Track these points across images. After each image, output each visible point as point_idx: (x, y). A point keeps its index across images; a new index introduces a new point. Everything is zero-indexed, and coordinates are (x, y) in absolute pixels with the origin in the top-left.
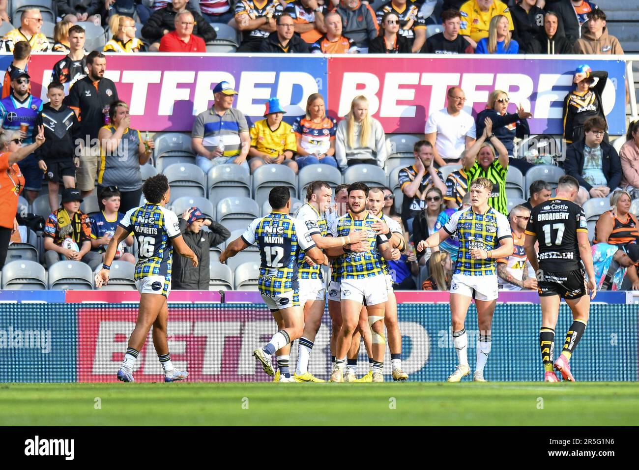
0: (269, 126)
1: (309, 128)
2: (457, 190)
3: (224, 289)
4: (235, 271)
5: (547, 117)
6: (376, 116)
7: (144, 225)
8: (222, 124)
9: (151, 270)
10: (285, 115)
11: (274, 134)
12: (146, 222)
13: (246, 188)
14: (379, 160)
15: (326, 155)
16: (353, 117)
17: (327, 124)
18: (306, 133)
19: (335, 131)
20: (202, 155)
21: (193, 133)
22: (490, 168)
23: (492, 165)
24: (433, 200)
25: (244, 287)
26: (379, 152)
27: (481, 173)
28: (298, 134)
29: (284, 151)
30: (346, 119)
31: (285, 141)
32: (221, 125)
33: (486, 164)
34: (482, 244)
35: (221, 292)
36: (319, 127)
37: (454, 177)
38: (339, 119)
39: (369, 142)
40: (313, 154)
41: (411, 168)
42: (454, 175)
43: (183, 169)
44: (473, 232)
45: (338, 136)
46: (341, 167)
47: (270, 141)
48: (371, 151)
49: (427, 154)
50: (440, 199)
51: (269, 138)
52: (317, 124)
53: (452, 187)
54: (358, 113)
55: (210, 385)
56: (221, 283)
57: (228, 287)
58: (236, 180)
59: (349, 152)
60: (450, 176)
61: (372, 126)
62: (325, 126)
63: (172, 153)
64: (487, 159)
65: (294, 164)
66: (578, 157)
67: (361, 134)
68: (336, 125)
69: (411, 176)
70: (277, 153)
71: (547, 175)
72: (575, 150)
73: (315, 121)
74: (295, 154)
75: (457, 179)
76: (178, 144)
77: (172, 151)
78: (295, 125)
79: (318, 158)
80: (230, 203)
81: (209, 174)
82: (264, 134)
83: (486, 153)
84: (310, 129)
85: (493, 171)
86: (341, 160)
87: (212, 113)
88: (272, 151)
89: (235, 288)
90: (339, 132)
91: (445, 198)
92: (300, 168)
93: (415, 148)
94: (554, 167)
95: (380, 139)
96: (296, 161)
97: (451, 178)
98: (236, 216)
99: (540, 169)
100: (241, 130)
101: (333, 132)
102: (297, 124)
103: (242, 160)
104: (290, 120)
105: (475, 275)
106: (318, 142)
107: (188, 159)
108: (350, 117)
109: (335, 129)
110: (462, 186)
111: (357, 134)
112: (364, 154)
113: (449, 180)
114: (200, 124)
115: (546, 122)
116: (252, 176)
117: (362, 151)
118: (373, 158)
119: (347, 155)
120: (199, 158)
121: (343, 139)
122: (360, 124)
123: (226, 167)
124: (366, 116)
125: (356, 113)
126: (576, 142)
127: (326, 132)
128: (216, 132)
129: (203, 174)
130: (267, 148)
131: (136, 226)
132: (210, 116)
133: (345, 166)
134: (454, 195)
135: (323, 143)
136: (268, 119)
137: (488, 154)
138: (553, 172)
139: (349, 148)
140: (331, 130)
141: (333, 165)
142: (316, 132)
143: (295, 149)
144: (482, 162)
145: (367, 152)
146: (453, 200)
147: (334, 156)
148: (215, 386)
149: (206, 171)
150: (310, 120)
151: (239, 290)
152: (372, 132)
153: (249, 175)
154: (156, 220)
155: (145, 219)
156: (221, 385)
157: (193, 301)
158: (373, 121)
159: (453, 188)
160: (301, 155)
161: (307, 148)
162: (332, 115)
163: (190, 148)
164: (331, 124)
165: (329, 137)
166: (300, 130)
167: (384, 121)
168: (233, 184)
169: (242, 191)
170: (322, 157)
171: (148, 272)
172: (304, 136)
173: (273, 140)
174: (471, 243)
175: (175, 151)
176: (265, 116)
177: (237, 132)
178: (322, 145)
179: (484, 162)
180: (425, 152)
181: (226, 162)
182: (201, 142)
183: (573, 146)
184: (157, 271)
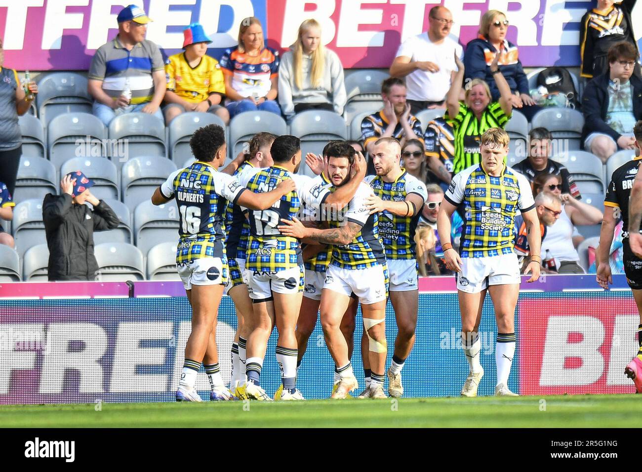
0: (187, 61)
1: (242, 64)
2: (440, 143)
3: (134, 279)
4: (147, 255)
5: (559, 44)
6: (332, 45)
7: (188, 190)
8: (131, 61)
9: (203, 250)
10: (210, 46)
11: (194, 72)
12: (191, 186)
13: (160, 144)
14: (336, 105)
15: (266, 98)
16: (301, 48)
17: (267, 57)
18: (238, 70)
19: (278, 67)
20: (101, 102)
21: (90, 71)
22: (484, 114)
23: (487, 110)
24: (412, 156)
25: (158, 276)
26: (336, 93)
27: (472, 120)
28: (228, 72)
29: (210, 94)
30: (292, 50)
31: (210, 81)
32: (128, 61)
33: (479, 107)
34: (500, 215)
35: (129, 283)
36: (256, 62)
37: (436, 125)
38: (282, 51)
39: (323, 81)
40: (249, 98)
41: (377, 115)
42: (436, 123)
43: (75, 120)
44: (488, 200)
45: (281, 73)
46: (285, 114)
47: (190, 81)
48: (325, 92)
49: (398, 96)
50: (421, 156)
51: (188, 77)
52: (253, 57)
53: (433, 138)
54: (307, 43)
55: (116, 407)
56: (129, 271)
57: (139, 276)
58: (146, 133)
59: (296, 94)
60: (431, 124)
61: (326, 59)
62: (264, 60)
63: (60, 100)
64: (479, 101)
65: (224, 112)
66: (601, 96)
67: (312, 71)
68: (279, 58)
69: (377, 128)
70: (200, 97)
71: (560, 121)
72: (596, 87)
73: (251, 53)
74: (224, 97)
75: (440, 128)
76: (69, 87)
77: (60, 97)
78: (224, 60)
79: (256, 102)
80: (139, 164)
81: (111, 127)
82: (182, 72)
83: (478, 93)
84: (244, 65)
85: (489, 117)
86: (286, 105)
87: (117, 47)
88: (194, 95)
89: (148, 278)
90: (282, 67)
91: (427, 154)
92: (232, 116)
93: (383, 87)
94: (569, 110)
95: (337, 77)
96: (226, 107)
97: (432, 126)
98: (147, 182)
99: (551, 113)
100: (154, 69)
101: (274, 69)
102: (226, 59)
103: (154, 108)
104: (216, 53)
105: (489, 255)
106: (255, 81)
107: (83, 107)
108: (297, 46)
109: (277, 64)
110: (446, 138)
111: (307, 70)
112: (316, 96)
113: (429, 130)
114: (100, 61)
115: (558, 51)
116: (167, 128)
117: (313, 93)
118: (329, 102)
119: (294, 98)
120: (96, 105)
121: (288, 77)
122: (311, 57)
123: (133, 117)
124: (318, 46)
125: (305, 43)
126: (599, 76)
127: (265, 68)
128: (122, 72)
129: (103, 126)
130: (187, 91)
131: (179, 192)
132: (115, 50)
133: (291, 113)
134: (437, 149)
135: (261, 83)
136: (187, 53)
137: (481, 94)
138: (567, 117)
139: (296, 88)
140: (271, 65)
141: (275, 111)
142: (252, 68)
143: (223, 91)
144: (473, 105)
145: (321, 94)
146: (435, 156)
147: (277, 99)
148: (122, 407)
149: (107, 122)
150: (245, 53)
151: (153, 279)
152: (326, 67)
153: (163, 126)
154: (204, 184)
155: (190, 182)
156: (131, 407)
157: (92, 295)
158: (327, 52)
159: (435, 141)
160: (232, 99)
161: (241, 90)
162: (272, 45)
163: (86, 92)
164: (272, 58)
165: (269, 75)
166: (231, 66)
167: (343, 53)
168: (143, 140)
169: (155, 149)
170: (260, 101)
171: (199, 253)
172: (236, 74)
173: (193, 80)
174: (485, 214)
175: (64, 97)
176: (184, 48)
177: (150, 72)
178: (260, 86)
179: (475, 105)
180: (397, 93)
181: (133, 110)
182: (99, 85)
183: (594, 83)
184: (211, 251)
